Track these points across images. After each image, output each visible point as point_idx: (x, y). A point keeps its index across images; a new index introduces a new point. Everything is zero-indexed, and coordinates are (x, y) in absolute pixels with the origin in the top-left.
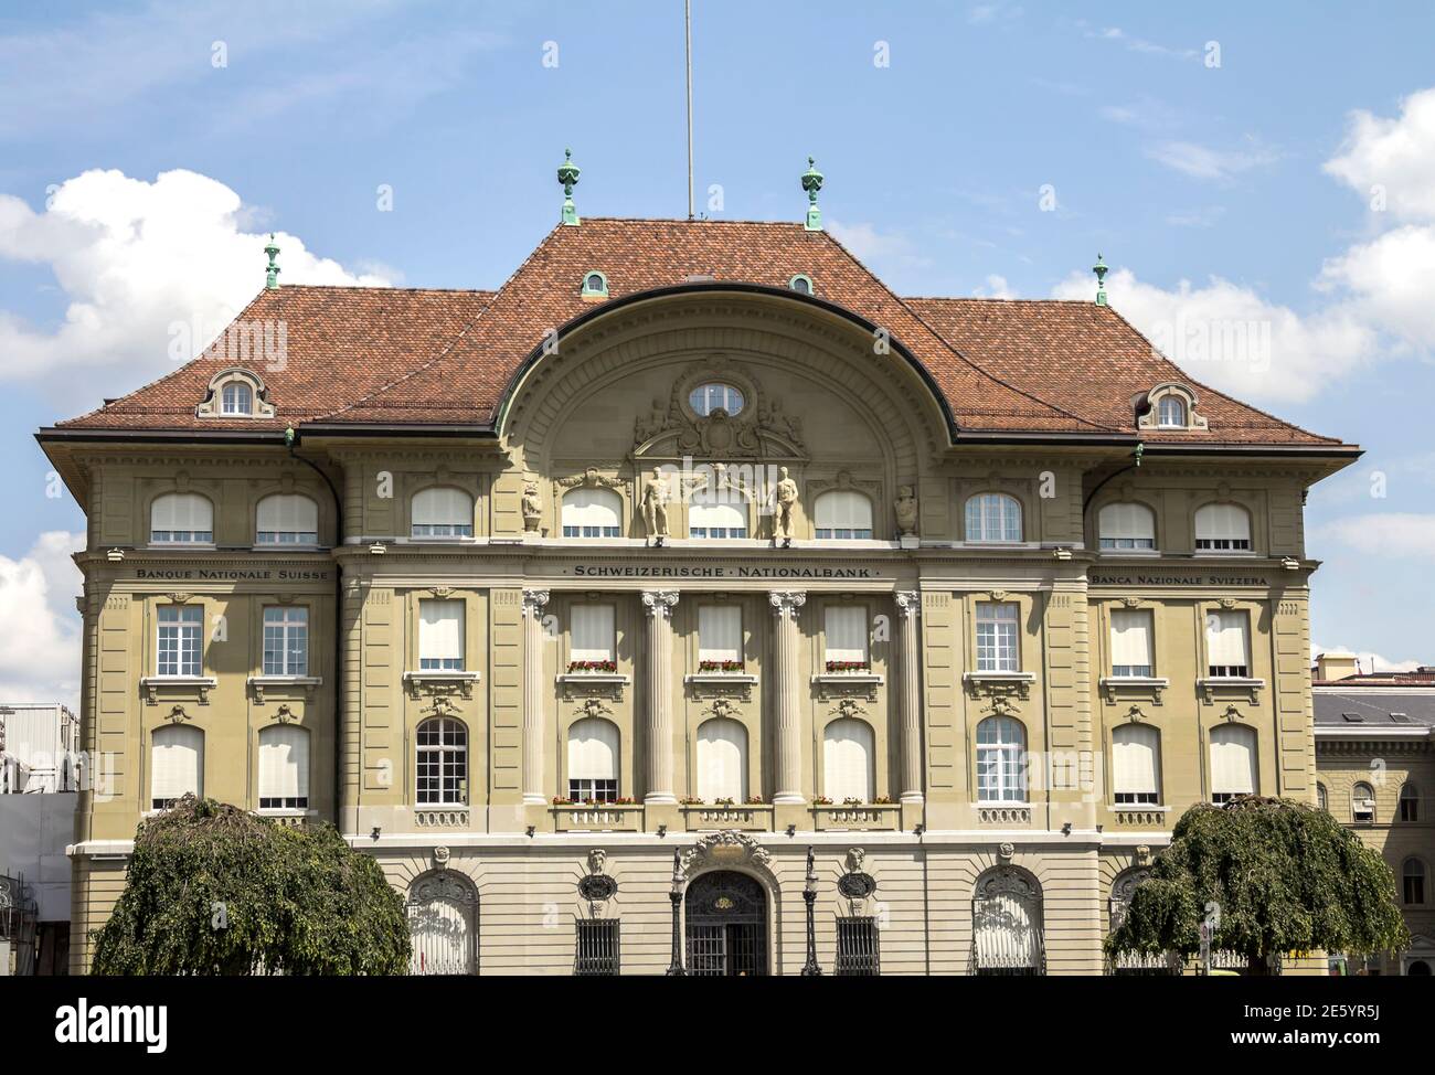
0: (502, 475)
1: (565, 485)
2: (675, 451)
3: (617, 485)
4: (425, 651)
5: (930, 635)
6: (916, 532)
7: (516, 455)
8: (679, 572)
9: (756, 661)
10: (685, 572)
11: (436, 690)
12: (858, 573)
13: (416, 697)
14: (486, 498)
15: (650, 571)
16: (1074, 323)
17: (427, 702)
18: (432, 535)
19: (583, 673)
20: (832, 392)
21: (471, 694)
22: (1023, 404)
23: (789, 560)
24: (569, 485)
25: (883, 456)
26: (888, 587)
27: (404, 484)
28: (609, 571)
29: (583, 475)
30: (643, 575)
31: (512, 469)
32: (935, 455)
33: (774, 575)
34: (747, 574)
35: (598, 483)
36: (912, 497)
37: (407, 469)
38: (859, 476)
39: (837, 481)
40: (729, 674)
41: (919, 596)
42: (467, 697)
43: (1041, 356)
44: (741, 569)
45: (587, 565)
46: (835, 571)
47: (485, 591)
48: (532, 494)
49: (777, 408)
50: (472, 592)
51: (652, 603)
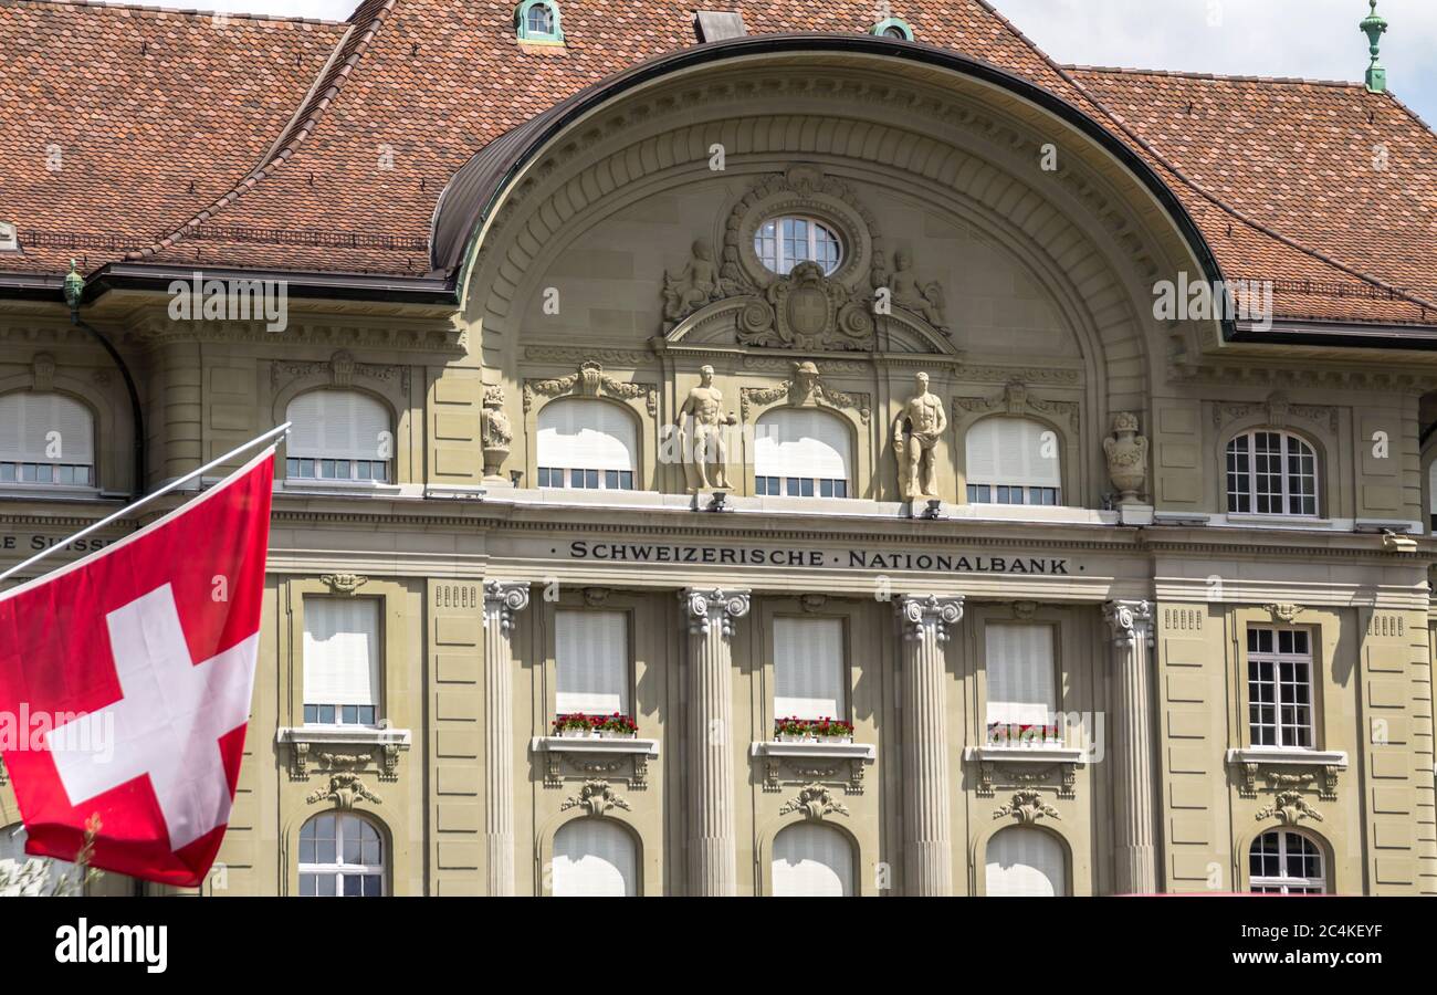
0: (446, 371)
1: (543, 392)
2: (731, 336)
3: (633, 395)
4: (313, 692)
5: (1173, 681)
6: (1145, 495)
7: (471, 335)
8: (748, 556)
9: (871, 720)
10: (758, 557)
11: (335, 763)
12: (1048, 567)
13: (299, 775)
14: (417, 413)
15: (699, 554)
16: (1337, 123)
17: (319, 784)
18: (319, 478)
19: (579, 736)
20: (995, 238)
21: (396, 770)
22: (1313, 270)
23: (940, 539)
24: (550, 392)
25: (1083, 357)
26: (1099, 592)
27: (274, 382)
28: (629, 552)
29: (575, 377)
30: (687, 559)
31: (463, 362)
32: (1183, 359)
33: (909, 566)
34: (863, 563)
35: (600, 392)
36: (1137, 434)
37: (281, 357)
38: (1042, 391)
39: (1006, 400)
40: (828, 742)
41: (1154, 611)
42: (388, 775)
43: (1294, 183)
44: (852, 555)
45: (591, 540)
46: (1010, 560)
47: (419, 583)
48: (495, 407)
49: (904, 264)
50: (395, 585)
51: (704, 612)
